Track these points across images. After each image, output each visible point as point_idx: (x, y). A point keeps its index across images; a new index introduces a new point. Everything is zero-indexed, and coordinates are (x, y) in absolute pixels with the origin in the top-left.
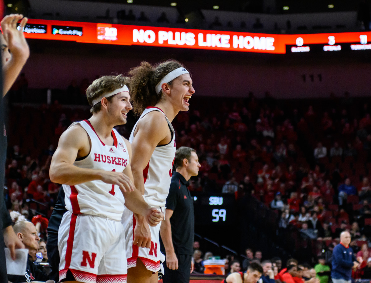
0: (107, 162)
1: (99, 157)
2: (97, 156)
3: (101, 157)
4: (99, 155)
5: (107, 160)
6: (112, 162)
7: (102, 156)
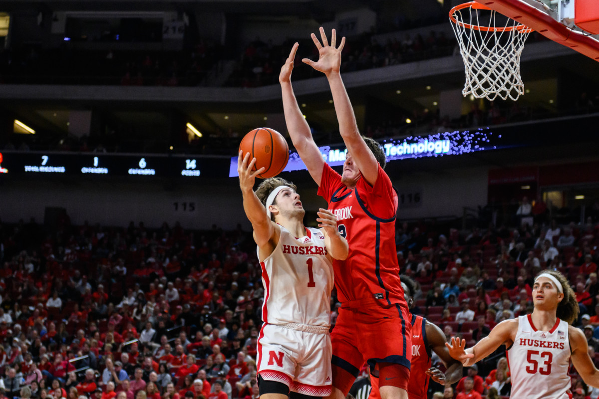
0: (299, 253)
1: (289, 249)
2: (287, 247)
3: (291, 248)
4: (289, 246)
5: (299, 251)
6: (305, 252)
7: (293, 247)
